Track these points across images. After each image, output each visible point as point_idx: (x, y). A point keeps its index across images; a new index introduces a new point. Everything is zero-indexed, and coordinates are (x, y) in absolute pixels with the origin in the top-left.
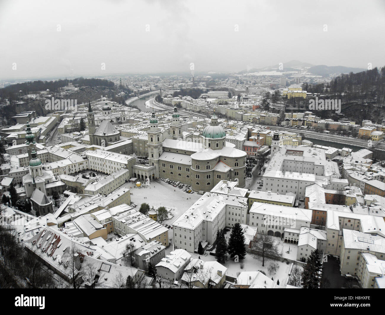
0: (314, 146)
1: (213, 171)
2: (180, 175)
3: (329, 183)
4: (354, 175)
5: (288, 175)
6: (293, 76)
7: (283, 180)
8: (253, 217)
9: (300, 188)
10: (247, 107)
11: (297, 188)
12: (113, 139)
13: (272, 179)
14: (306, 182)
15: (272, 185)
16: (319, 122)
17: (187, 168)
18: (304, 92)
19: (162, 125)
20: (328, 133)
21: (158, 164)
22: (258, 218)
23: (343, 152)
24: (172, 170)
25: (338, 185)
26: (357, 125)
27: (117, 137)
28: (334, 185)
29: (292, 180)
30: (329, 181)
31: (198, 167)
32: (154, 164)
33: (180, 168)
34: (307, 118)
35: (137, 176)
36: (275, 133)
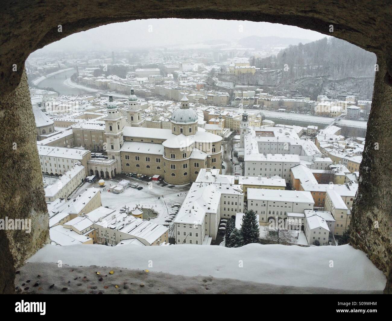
0: (277, 125)
1: (190, 159)
2: (148, 167)
3: (313, 163)
4: (335, 153)
5: (271, 158)
6: (224, 49)
7: (266, 163)
8: (252, 204)
9: (284, 170)
10: (189, 86)
11: (281, 170)
12: (47, 130)
13: (254, 163)
14: (290, 163)
15: (254, 169)
16: (272, 100)
17: (158, 158)
18: (252, 67)
19: (100, 110)
20: (283, 111)
21: (120, 157)
22: (257, 205)
23: (309, 130)
24: (138, 162)
25: (322, 164)
26: (312, 101)
27: (51, 127)
28: (317, 164)
29: (276, 163)
30: (312, 161)
31: (173, 156)
32: (115, 157)
33: (148, 159)
34: (259, 96)
35: (94, 172)
36: (243, 114)
